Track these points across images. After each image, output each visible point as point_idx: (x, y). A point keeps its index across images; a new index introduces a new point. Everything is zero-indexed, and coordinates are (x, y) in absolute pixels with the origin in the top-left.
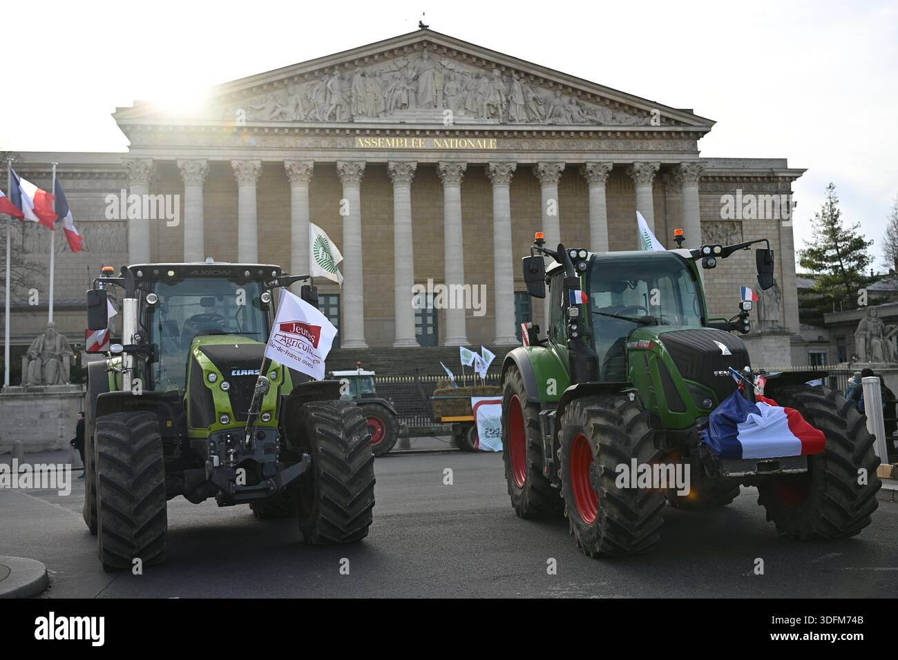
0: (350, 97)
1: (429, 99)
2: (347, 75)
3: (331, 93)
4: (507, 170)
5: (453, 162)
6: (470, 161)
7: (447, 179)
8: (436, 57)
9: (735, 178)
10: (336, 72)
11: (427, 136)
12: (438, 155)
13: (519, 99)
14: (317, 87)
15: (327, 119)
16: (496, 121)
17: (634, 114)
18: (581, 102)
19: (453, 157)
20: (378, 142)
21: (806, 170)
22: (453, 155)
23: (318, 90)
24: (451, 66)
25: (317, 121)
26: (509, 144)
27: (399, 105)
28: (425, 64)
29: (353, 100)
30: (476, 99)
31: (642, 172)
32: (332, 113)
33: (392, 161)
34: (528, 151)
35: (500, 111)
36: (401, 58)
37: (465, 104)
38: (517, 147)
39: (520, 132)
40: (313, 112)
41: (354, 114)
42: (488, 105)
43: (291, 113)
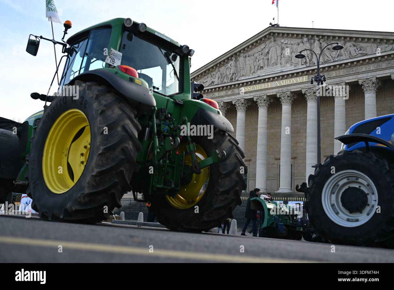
1: (273, 62)
3: (231, 68)
4: (312, 92)
5: (283, 92)
6: (292, 90)
10: (233, 58)
11: (272, 81)
12: (277, 90)
14: (226, 67)
15: (229, 81)
19: (285, 89)
20: (251, 88)
23: (227, 69)
24: (285, 41)
25: (225, 82)
27: (259, 68)
29: (239, 69)
32: (231, 78)
35: (308, 60)
40: (224, 79)
41: (239, 76)
43: (216, 81)
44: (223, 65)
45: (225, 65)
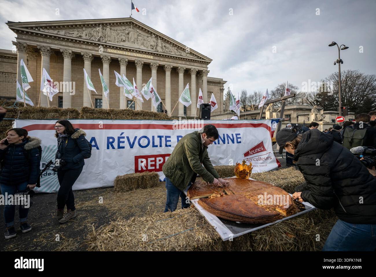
0: (106, 35)
1: (132, 40)
2: (105, 28)
3: (99, 32)
4: (156, 65)
5: (139, 61)
6: (145, 61)
7: (137, 66)
8: (135, 29)
9: (212, 82)
10: (100, 26)
11: (131, 52)
12: (135, 58)
13: (160, 45)
14: (94, 30)
15: (97, 41)
16: (153, 50)
17: (192, 55)
18: (177, 49)
20: (115, 51)
21: (227, 82)
22: (140, 59)
23: (94, 31)
24: (140, 32)
25: (93, 41)
26: (156, 58)
27: (122, 41)
28: (131, 29)
29: (106, 36)
30: (147, 43)
31: (193, 71)
32: (99, 39)
33: (120, 57)
34: (162, 61)
35: (154, 48)
36: (124, 27)
37: (144, 44)
38: (159, 59)
39: (160, 55)
40: (92, 38)
41: (107, 40)
42: (151, 45)
43: (84, 36)
44: (90, 27)
45: (92, 28)
